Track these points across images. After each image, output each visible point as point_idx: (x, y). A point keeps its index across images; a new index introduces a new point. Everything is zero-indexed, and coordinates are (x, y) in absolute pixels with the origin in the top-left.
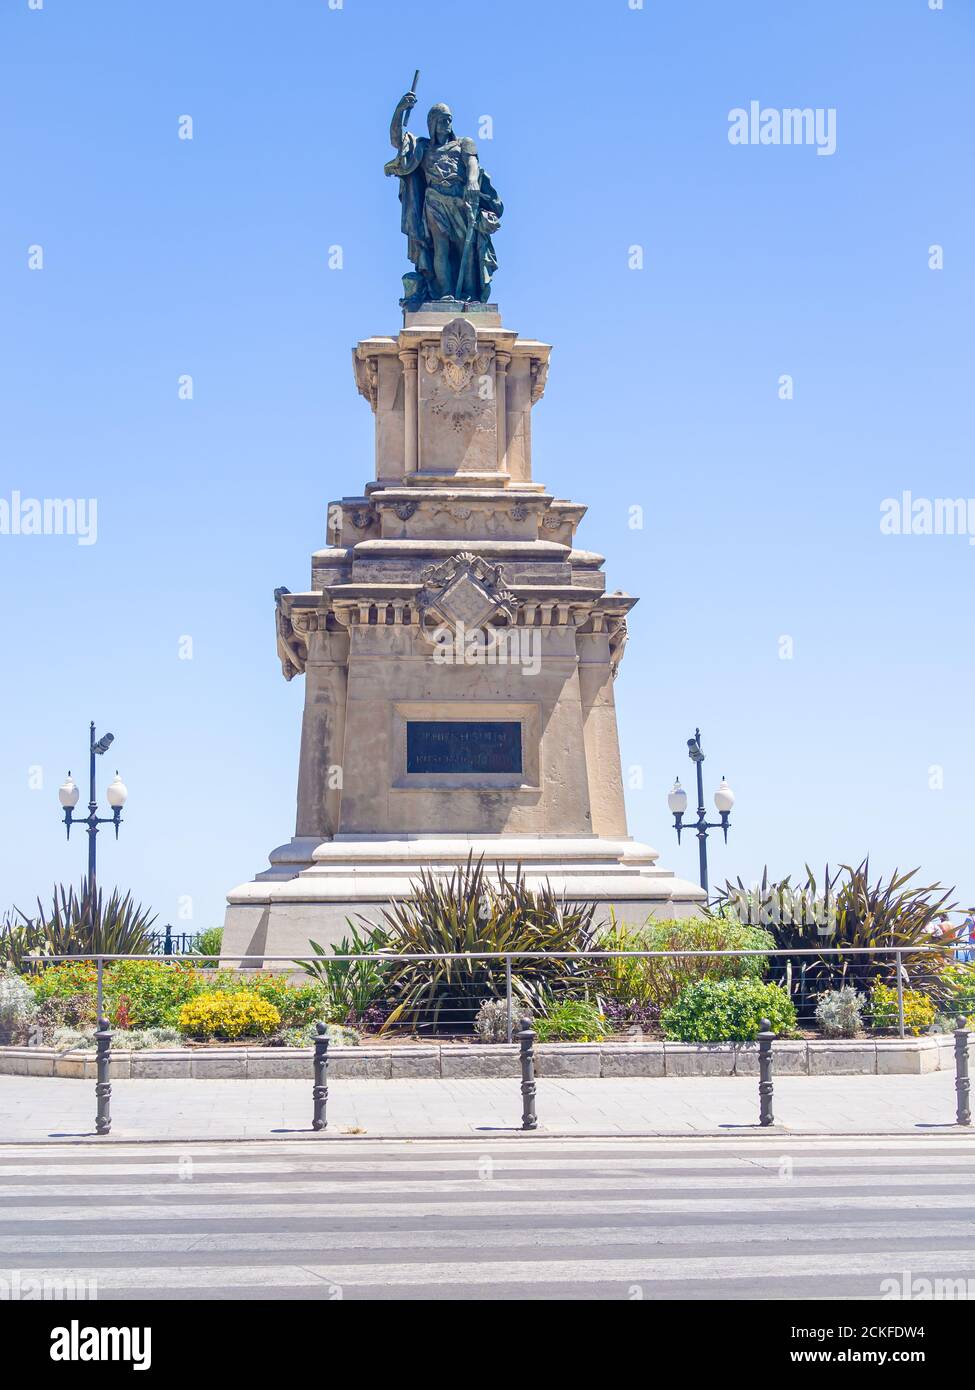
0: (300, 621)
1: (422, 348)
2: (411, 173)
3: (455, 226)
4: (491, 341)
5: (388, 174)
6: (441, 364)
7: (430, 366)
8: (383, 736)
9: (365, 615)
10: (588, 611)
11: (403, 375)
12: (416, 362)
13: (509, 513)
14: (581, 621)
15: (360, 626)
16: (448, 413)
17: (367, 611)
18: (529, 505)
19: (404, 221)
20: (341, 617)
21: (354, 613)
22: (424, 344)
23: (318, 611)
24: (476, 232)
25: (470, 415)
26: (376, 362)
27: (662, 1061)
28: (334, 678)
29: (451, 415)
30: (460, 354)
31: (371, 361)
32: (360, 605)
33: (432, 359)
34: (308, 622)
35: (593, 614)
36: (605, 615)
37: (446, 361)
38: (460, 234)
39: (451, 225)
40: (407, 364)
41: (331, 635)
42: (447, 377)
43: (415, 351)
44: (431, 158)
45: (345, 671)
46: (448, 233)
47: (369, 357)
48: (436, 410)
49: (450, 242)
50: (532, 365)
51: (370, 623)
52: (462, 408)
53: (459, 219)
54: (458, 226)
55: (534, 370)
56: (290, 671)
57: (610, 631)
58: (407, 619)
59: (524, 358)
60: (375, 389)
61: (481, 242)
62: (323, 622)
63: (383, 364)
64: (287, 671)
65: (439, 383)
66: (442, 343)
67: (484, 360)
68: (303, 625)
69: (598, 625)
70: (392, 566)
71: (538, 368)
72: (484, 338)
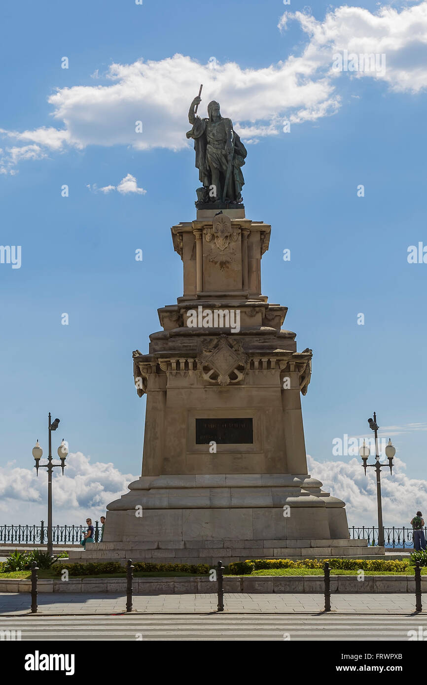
0: (143, 369)
1: (204, 229)
2: (200, 137)
3: (222, 164)
4: (239, 225)
5: (188, 137)
6: (213, 237)
7: (208, 238)
8: (184, 426)
9: (174, 365)
10: (287, 362)
11: (196, 242)
12: (201, 235)
13: (247, 313)
14: (283, 367)
15: (172, 371)
16: (217, 262)
17: (175, 364)
18: (257, 309)
19: (197, 161)
20: (163, 367)
21: (169, 364)
22: (205, 227)
23: (152, 364)
24: (233, 166)
25: (228, 262)
26: (182, 236)
27: (303, 585)
28: (160, 397)
29: (219, 262)
30: (222, 232)
31: (180, 235)
32: (171, 361)
33: (209, 235)
34: (147, 369)
35: (290, 363)
36: (296, 363)
37: (215, 235)
38: (224, 168)
39: (220, 163)
40: (197, 236)
41: (159, 376)
42: (217, 243)
43: (201, 230)
44: (209, 129)
45: (165, 393)
46: (218, 168)
47: (178, 233)
48: (211, 260)
49: (220, 171)
50: (261, 234)
51: (177, 370)
52: (224, 259)
53: (224, 160)
54: (224, 164)
55: (263, 237)
56: (141, 392)
57: (299, 371)
58: (195, 367)
59: (257, 231)
60: (182, 249)
61: (236, 171)
62: (154, 369)
63: (185, 237)
64: (139, 392)
65: (213, 246)
66: (213, 226)
67: (235, 234)
68: (145, 371)
69: (292, 368)
70: (188, 341)
71: (265, 236)
72: (235, 223)
